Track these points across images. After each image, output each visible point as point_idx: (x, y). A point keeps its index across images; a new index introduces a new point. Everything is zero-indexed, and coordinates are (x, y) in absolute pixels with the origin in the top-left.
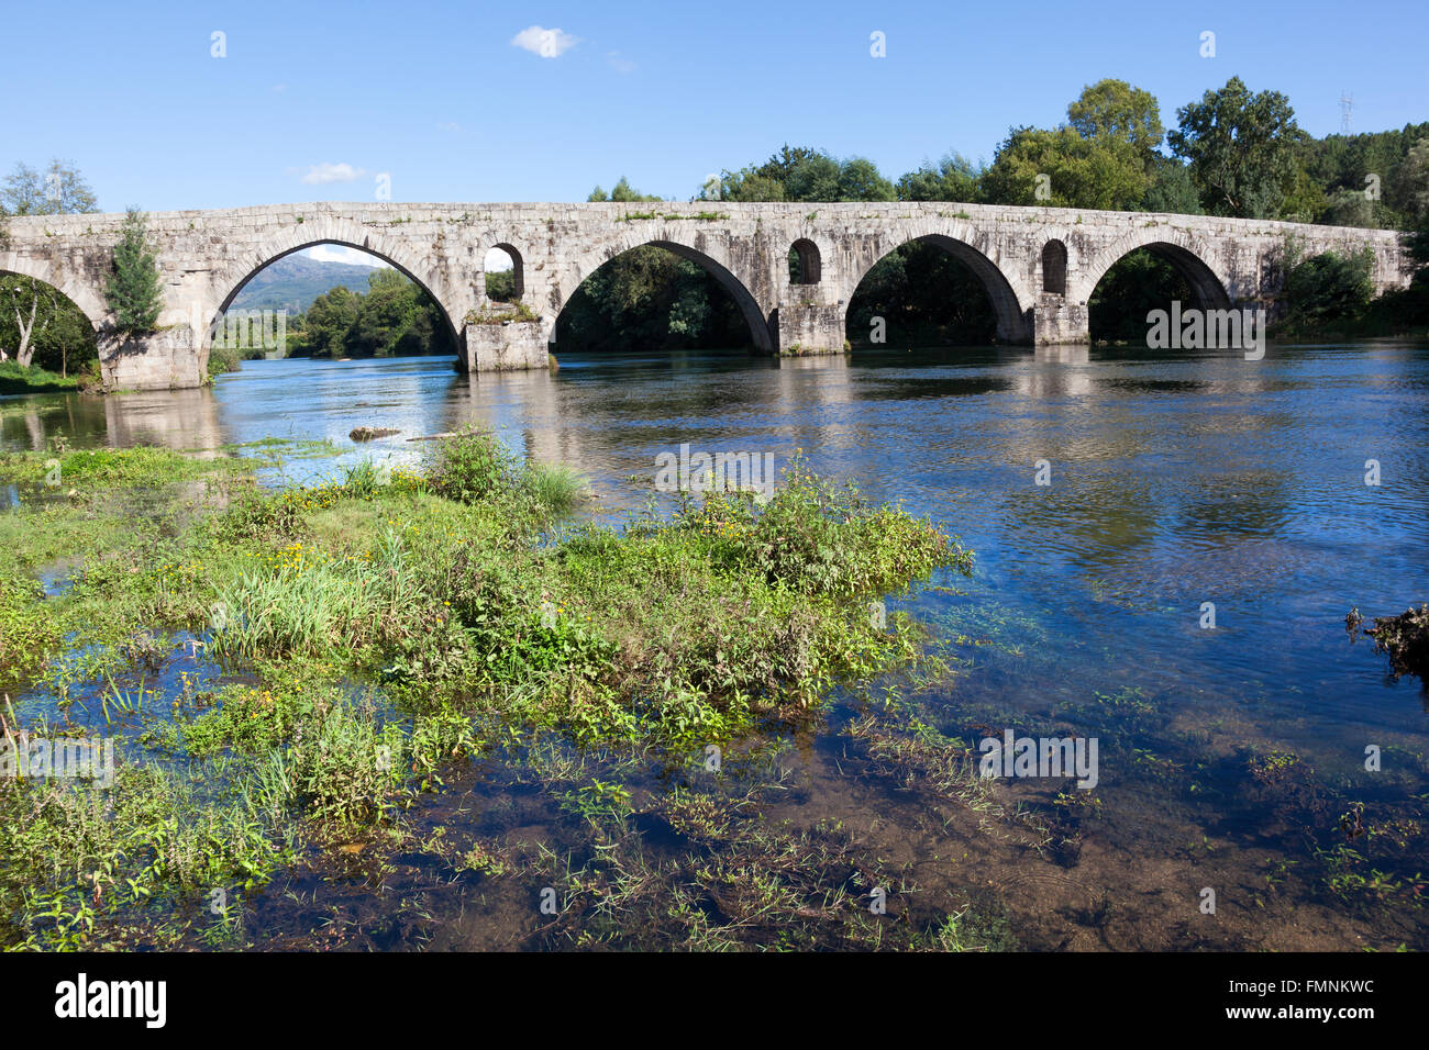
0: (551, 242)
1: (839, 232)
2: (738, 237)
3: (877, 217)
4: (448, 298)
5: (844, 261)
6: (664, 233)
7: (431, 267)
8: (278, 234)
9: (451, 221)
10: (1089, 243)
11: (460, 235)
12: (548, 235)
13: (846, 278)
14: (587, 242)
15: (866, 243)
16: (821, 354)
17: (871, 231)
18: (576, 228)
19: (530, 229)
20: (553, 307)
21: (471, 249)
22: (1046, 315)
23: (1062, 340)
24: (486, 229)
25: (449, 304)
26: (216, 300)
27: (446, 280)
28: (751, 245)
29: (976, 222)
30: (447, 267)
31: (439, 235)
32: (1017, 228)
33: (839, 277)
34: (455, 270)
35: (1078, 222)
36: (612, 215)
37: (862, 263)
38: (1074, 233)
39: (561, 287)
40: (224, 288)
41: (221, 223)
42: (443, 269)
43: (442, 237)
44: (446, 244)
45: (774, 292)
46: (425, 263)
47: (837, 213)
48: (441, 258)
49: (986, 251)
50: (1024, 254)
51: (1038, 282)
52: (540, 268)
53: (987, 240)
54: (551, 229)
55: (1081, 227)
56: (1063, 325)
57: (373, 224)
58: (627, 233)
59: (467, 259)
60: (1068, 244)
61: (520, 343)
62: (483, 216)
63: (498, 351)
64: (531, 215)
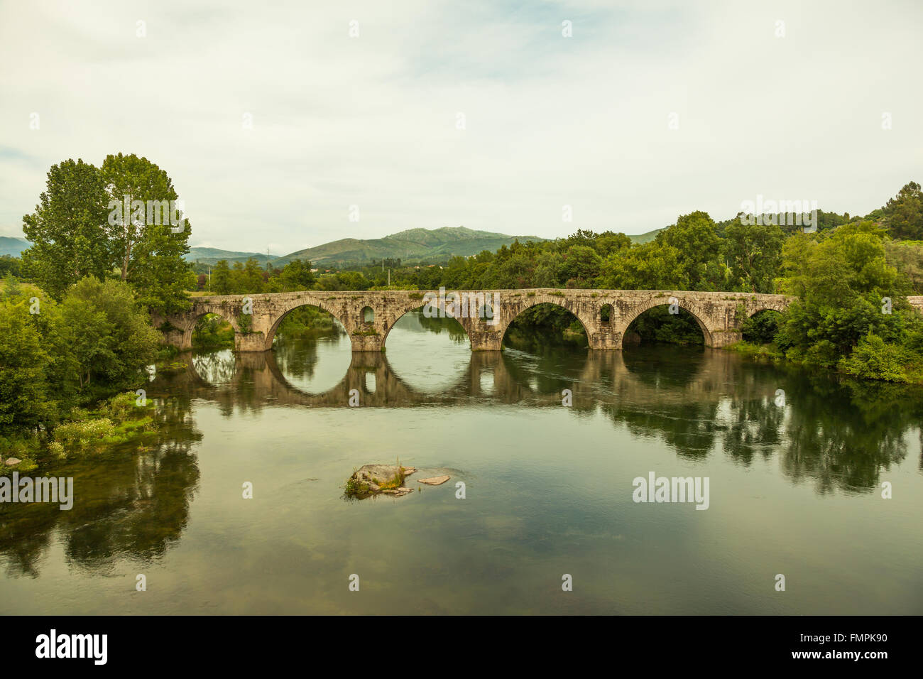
0: (385, 306)
1: (502, 301)
3: (519, 295)
4: (347, 325)
5: (504, 314)
7: (341, 314)
8: (292, 302)
9: (349, 298)
10: (626, 305)
11: (352, 303)
12: (383, 303)
13: (504, 321)
14: (398, 306)
15: (514, 307)
16: (490, 351)
17: (516, 302)
18: (394, 300)
19: (377, 301)
20: (385, 329)
21: (356, 308)
22: (599, 338)
23: (608, 348)
24: (361, 301)
25: (347, 327)
26: (272, 323)
27: (347, 319)
29: (567, 297)
30: (347, 314)
32: (587, 299)
33: (501, 320)
34: (350, 316)
35: (620, 296)
37: (512, 315)
38: (618, 301)
39: (388, 322)
40: (274, 320)
41: (274, 298)
43: (346, 304)
44: (348, 306)
46: (339, 313)
47: (501, 294)
48: (346, 311)
49: (571, 310)
50: (591, 310)
51: (598, 322)
52: (380, 315)
53: (572, 305)
54: (385, 301)
55: (622, 298)
56: (608, 343)
57: (322, 299)
58: (413, 303)
59: (355, 312)
60: (615, 306)
61: (370, 342)
62: (360, 296)
63: (363, 345)
64: (378, 296)
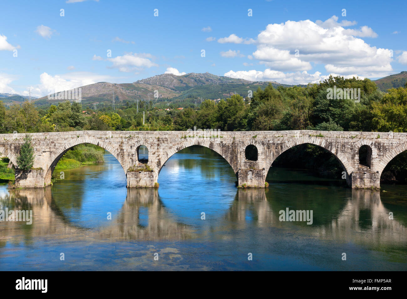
0: (158, 145)
1: (266, 141)
2: (226, 144)
3: (282, 137)
4: (123, 162)
5: (268, 153)
6: (198, 142)
7: (118, 152)
8: (71, 141)
9: (126, 138)
10: (383, 146)
11: (128, 142)
12: (157, 143)
13: (268, 160)
14: (171, 145)
15: (277, 146)
16: (255, 188)
17: (279, 142)
18: (167, 140)
19: (151, 140)
20: (158, 167)
21: (131, 147)
22: (358, 177)
23: (366, 187)
24: (137, 140)
25: (123, 165)
26: (51, 160)
27: (123, 157)
28: (230, 147)
29: (327, 138)
31: (121, 142)
32: (346, 141)
33: (265, 159)
34: (126, 153)
35: (377, 138)
36: (180, 136)
37: (275, 154)
38: (376, 142)
39: (161, 160)
40: (54, 157)
41: (55, 137)
42: (122, 153)
43: (122, 143)
44: (124, 145)
45: (239, 164)
46: (116, 151)
47: (266, 135)
48: (122, 150)
49: (331, 150)
50: (350, 151)
51: (356, 162)
52: (154, 154)
53: (332, 145)
54: (159, 140)
55: (380, 140)
56: (367, 181)
57: (101, 138)
58: (185, 142)
59: (130, 150)
60: (373, 147)
61: (145, 179)
62: (136, 136)
63: (137, 181)
64: (152, 136)
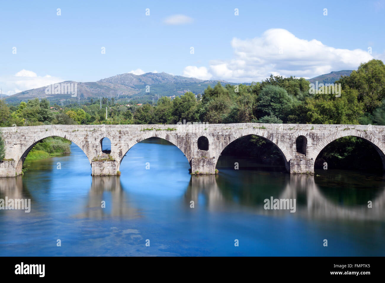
0: (120, 137)
1: (216, 133)
2: (180, 136)
3: (230, 129)
4: (88, 153)
5: (217, 143)
6: (156, 135)
7: (83, 144)
8: (40, 134)
9: (90, 131)
10: (317, 137)
11: (92, 135)
12: (119, 135)
13: (218, 149)
14: (131, 137)
15: (225, 137)
16: (207, 175)
17: (227, 134)
18: (128, 133)
19: (114, 133)
20: (120, 157)
21: (95, 139)
22: (295, 163)
23: (303, 172)
24: (100, 133)
25: (88, 155)
26: (22, 152)
27: (88, 148)
28: (184, 138)
29: (269, 130)
30: (88, 144)
31: (86, 135)
32: (285, 132)
33: (215, 149)
34: (90, 145)
35: (312, 129)
36: (139, 129)
37: (224, 144)
38: (310, 133)
39: (122, 151)
40: (25, 149)
41: (25, 131)
42: (87, 145)
43: (87, 135)
44: (89, 137)
45: (192, 153)
46: (82, 143)
47: (215, 128)
48: (87, 142)
49: (272, 140)
50: (288, 141)
51: (294, 151)
52: (116, 145)
53: (273, 136)
54: (120, 133)
55: (313, 131)
56: (303, 167)
57: (67, 131)
58: (144, 135)
59: (95, 142)
60: (308, 138)
61: (108, 167)
62: (100, 129)
63: (101, 170)
64: (114, 129)
